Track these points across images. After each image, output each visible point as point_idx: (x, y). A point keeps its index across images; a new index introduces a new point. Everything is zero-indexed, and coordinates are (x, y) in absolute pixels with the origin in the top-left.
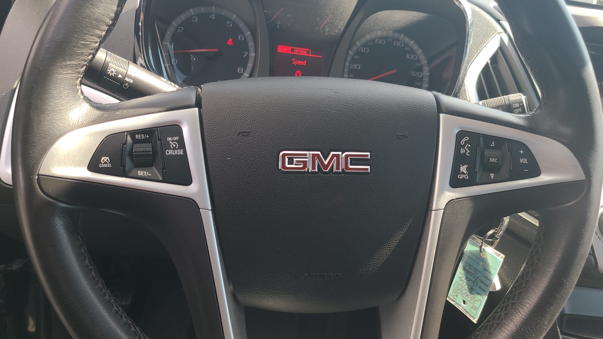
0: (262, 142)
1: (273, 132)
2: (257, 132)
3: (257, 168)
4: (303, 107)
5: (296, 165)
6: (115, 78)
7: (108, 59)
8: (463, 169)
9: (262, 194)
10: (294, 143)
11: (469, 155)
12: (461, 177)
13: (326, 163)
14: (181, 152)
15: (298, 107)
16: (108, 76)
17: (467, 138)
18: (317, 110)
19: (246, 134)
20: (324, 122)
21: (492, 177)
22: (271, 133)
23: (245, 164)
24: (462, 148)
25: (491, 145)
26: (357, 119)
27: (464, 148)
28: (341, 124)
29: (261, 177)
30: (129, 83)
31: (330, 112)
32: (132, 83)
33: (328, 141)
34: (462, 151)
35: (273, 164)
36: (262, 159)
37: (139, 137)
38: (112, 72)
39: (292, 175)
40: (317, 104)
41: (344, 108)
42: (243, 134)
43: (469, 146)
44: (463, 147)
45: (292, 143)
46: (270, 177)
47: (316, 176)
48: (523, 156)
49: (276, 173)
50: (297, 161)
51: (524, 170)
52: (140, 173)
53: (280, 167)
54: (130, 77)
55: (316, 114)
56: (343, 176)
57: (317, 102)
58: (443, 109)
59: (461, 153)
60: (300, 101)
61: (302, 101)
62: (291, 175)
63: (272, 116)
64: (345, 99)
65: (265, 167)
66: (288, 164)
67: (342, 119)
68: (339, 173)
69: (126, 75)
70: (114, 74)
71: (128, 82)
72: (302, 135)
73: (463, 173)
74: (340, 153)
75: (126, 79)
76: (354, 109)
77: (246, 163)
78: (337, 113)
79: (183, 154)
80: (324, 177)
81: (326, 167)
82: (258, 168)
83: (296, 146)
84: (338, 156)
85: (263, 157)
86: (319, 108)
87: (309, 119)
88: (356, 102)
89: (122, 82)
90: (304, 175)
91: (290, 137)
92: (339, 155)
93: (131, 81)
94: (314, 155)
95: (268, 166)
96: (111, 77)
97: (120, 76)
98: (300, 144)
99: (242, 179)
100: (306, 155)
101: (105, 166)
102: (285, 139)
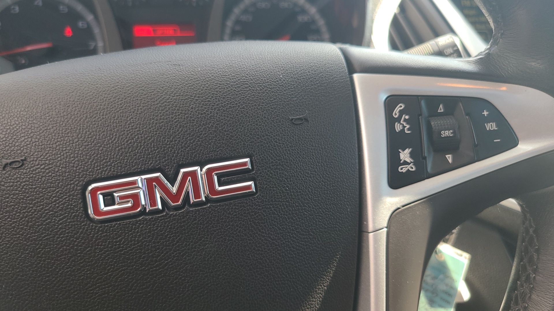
0: (50, 174)
1: (69, 152)
2: (37, 158)
3: (48, 224)
4: (118, 99)
5: (119, 204)
8: (405, 155)
9: (67, 268)
10: (111, 165)
11: (409, 132)
12: (403, 169)
13: (174, 190)
15: (109, 100)
17: (401, 106)
18: (145, 100)
19: (18, 165)
20: (160, 119)
21: (450, 161)
22: (65, 155)
23: (24, 221)
24: (396, 123)
25: (439, 111)
26: (217, 105)
27: (399, 122)
28: (191, 118)
29: (58, 238)
31: (169, 100)
33: (171, 151)
34: (398, 127)
35: (77, 211)
36: (55, 205)
39: (116, 224)
40: (144, 90)
41: (193, 89)
42: (14, 166)
43: (407, 117)
44: (398, 120)
45: (107, 166)
46: (75, 234)
47: (160, 217)
48: (489, 120)
49: (85, 225)
50: (121, 198)
51: (495, 141)
53: (90, 211)
55: (144, 107)
56: (209, 207)
57: (143, 86)
58: (356, 66)
59: (397, 131)
60: (113, 89)
61: (115, 90)
62: (114, 223)
63: (62, 124)
64: (192, 73)
65: (63, 219)
66: (106, 206)
67: (192, 108)
68: (201, 203)
72: (122, 149)
73: (405, 163)
74: (197, 168)
76: (211, 89)
77: (26, 217)
78: (182, 100)
80: (176, 215)
81: (175, 197)
82: (50, 222)
83: (114, 171)
84: (193, 174)
85: (55, 201)
86: (147, 95)
87: (132, 118)
88: (212, 76)
90: (138, 219)
91: (101, 157)
92: (195, 172)
94: (149, 181)
95: (67, 216)
98: (121, 166)
99: (24, 247)
100: (134, 183)
102: (92, 161)
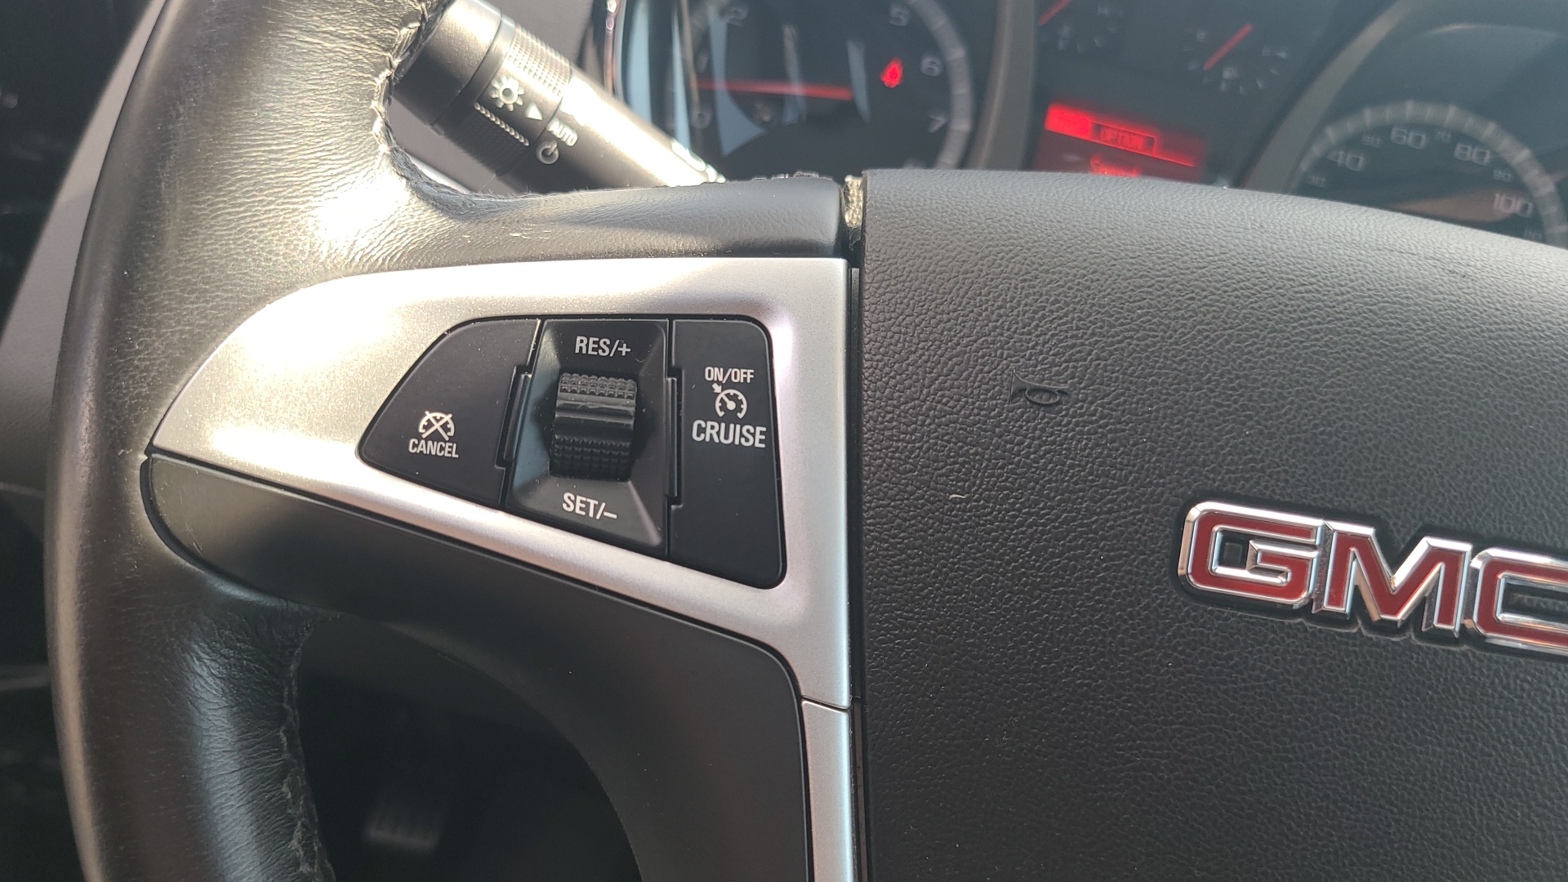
0: (1116, 445)
1: (1172, 408)
2: (1096, 398)
3: (1075, 558)
4: (1314, 317)
5: (1257, 570)
6: (516, 118)
7: (503, 46)
9: (1084, 677)
10: (1263, 470)
14: (754, 437)
15: (1290, 312)
16: (491, 105)
18: (1375, 340)
19: (1044, 399)
20: (1406, 398)
22: (1161, 413)
23: (1023, 533)
26: (1550, 407)
28: (1480, 417)
29: (1089, 599)
30: (561, 144)
31: (1434, 358)
32: (572, 144)
33: (1414, 484)
35: (1153, 552)
36: (1107, 521)
37: (591, 346)
38: (507, 92)
39: (1233, 615)
40: (1376, 314)
41: (1496, 347)
42: (1035, 398)
45: (1253, 469)
46: (1131, 604)
47: (1340, 634)
49: (1160, 591)
50: (1268, 557)
52: (573, 503)
53: (1185, 565)
54: (566, 121)
55: (1371, 355)
56: (1464, 654)
57: (1375, 304)
60: (1302, 288)
61: (1307, 292)
62: (1227, 611)
63: (1170, 337)
64: (1498, 306)
65: (1113, 559)
66: (1223, 562)
67: (1487, 395)
68: (1445, 637)
69: (555, 114)
70: (515, 104)
71: (559, 142)
72: (1298, 439)
74: (1466, 547)
75: (555, 128)
76: (1541, 361)
77: (1030, 526)
78: (1467, 366)
79: (763, 446)
80: (1377, 645)
82: (1082, 556)
83: (1266, 488)
84: (1453, 560)
85: (1110, 512)
86: (1382, 330)
87: (1338, 373)
88: (1549, 328)
89: (537, 134)
90: (1287, 621)
91: (1243, 443)
93: (570, 138)
94: (1346, 540)
95: (1127, 556)
96: (503, 113)
97: (533, 113)
98: (1286, 481)
99: (1003, 594)
100: (1306, 532)
101: (433, 448)
102: (1222, 447)
